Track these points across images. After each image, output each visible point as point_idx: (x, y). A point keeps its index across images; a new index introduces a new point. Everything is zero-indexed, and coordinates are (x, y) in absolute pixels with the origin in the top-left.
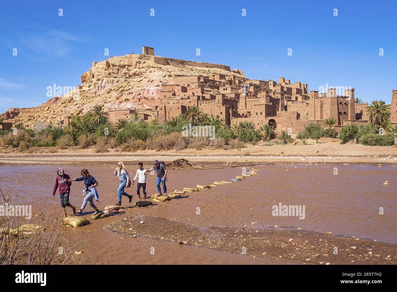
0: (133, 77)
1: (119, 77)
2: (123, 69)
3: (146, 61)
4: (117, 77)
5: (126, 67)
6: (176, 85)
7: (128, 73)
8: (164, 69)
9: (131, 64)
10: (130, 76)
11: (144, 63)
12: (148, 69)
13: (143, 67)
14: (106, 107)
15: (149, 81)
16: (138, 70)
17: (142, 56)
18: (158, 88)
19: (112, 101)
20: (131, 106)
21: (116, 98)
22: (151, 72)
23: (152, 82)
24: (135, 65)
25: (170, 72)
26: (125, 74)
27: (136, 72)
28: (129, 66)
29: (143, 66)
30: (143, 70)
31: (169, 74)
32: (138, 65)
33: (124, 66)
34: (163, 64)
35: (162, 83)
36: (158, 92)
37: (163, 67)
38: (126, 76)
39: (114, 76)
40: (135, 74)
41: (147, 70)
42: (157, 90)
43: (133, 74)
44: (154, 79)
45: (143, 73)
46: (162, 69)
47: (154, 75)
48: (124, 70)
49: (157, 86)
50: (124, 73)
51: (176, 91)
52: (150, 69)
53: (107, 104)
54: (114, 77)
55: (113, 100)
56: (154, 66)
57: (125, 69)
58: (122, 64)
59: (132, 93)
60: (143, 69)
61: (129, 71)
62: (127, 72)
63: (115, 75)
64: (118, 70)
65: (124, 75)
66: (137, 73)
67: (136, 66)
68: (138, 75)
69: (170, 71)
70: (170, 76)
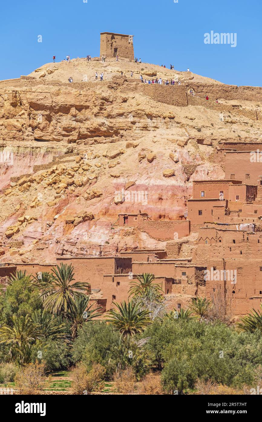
0: (90, 140)
1: (50, 138)
2: (64, 118)
3: (131, 95)
4: (44, 138)
5: (73, 111)
6: (231, 183)
7: (75, 129)
8: (184, 121)
9: (87, 104)
10: (82, 137)
11: (125, 101)
12: (136, 119)
13: (121, 115)
14: (28, 235)
15: (143, 158)
16: (107, 122)
17: (119, 81)
18: (172, 182)
19: (41, 217)
20: (105, 238)
21: (51, 210)
22: (145, 128)
23: (151, 161)
24: (98, 108)
25: (199, 130)
26: (68, 130)
27: (100, 126)
28: (80, 108)
29: (121, 111)
30: (120, 122)
31: (199, 135)
32: (109, 108)
33: (65, 109)
34: (178, 104)
35: (180, 165)
36: (174, 195)
37: (180, 112)
38: (71, 138)
39: (36, 136)
40: (95, 133)
41: (134, 123)
42: (173, 190)
43: (91, 132)
44: (156, 150)
45: (121, 132)
46: (176, 119)
47: (155, 140)
48: (66, 121)
49: (170, 176)
50: (65, 129)
51: (231, 197)
52: (142, 120)
53: (30, 228)
54: (36, 140)
55: (44, 213)
56: (154, 111)
57: (69, 116)
58: (60, 104)
59: (99, 196)
60: (121, 119)
61: (80, 121)
62: (74, 124)
63: (38, 133)
64: (49, 119)
65: (64, 133)
66: (103, 129)
67: (101, 109)
68: (107, 135)
69: (200, 126)
70: (200, 141)
